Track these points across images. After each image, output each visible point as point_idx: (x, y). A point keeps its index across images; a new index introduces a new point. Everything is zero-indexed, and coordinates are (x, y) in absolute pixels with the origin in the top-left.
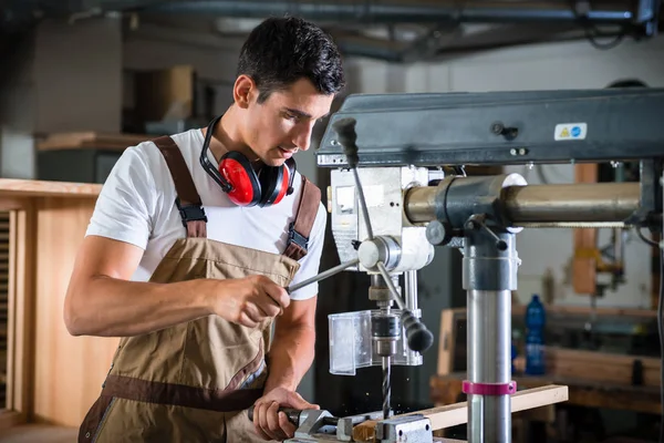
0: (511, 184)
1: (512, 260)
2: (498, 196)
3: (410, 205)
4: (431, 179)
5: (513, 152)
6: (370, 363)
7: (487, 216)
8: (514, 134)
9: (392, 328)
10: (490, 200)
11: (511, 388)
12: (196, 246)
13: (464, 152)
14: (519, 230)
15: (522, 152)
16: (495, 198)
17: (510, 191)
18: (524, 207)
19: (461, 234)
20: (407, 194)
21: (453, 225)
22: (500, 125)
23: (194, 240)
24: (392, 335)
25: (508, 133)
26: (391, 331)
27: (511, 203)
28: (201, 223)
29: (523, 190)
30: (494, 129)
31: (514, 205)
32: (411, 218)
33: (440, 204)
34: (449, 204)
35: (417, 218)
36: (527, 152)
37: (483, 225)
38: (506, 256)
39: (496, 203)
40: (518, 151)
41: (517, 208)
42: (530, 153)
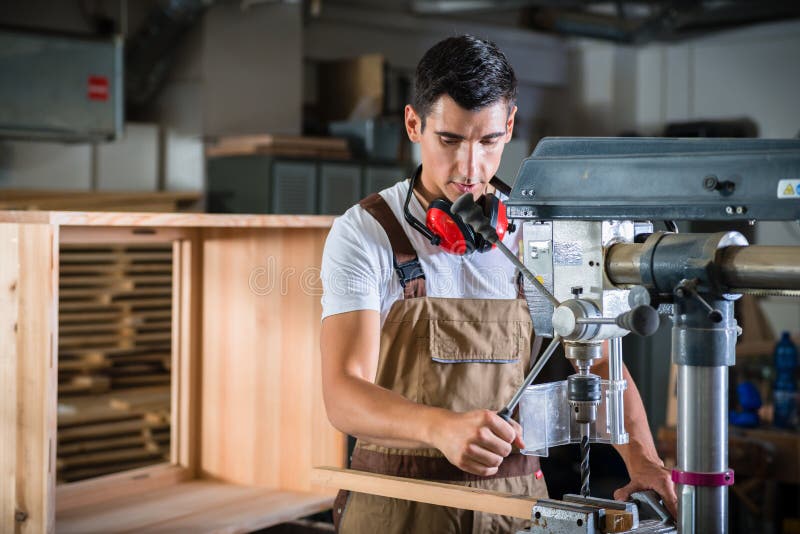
0: (728, 243)
1: (730, 331)
2: (712, 258)
3: (612, 265)
4: (638, 233)
5: (729, 211)
6: (568, 440)
7: (699, 282)
8: (730, 190)
9: (593, 391)
10: (703, 263)
11: (727, 478)
12: (415, 307)
13: (673, 208)
14: (737, 296)
15: (740, 210)
16: (709, 260)
17: (728, 252)
18: (743, 272)
19: (670, 300)
20: (609, 252)
21: (660, 289)
22: (714, 180)
23: (413, 301)
24: (592, 399)
25: (725, 187)
26: (590, 394)
27: (728, 266)
28: (421, 281)
29: (743, 251)
30: (706, 183)
31: (732, 269)
32: (613, 279)
33: (646, 265)
34: (656, 265)
35: (620, 279)
36: (745, 210)
37: (694, 293)
38: (724, 326)
39: (710, 266)
40: (734, 209)
41: (735, 272)
42: (748, 212)
